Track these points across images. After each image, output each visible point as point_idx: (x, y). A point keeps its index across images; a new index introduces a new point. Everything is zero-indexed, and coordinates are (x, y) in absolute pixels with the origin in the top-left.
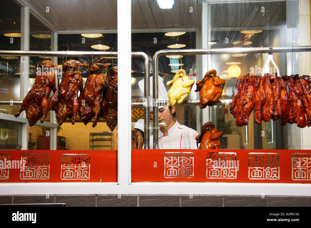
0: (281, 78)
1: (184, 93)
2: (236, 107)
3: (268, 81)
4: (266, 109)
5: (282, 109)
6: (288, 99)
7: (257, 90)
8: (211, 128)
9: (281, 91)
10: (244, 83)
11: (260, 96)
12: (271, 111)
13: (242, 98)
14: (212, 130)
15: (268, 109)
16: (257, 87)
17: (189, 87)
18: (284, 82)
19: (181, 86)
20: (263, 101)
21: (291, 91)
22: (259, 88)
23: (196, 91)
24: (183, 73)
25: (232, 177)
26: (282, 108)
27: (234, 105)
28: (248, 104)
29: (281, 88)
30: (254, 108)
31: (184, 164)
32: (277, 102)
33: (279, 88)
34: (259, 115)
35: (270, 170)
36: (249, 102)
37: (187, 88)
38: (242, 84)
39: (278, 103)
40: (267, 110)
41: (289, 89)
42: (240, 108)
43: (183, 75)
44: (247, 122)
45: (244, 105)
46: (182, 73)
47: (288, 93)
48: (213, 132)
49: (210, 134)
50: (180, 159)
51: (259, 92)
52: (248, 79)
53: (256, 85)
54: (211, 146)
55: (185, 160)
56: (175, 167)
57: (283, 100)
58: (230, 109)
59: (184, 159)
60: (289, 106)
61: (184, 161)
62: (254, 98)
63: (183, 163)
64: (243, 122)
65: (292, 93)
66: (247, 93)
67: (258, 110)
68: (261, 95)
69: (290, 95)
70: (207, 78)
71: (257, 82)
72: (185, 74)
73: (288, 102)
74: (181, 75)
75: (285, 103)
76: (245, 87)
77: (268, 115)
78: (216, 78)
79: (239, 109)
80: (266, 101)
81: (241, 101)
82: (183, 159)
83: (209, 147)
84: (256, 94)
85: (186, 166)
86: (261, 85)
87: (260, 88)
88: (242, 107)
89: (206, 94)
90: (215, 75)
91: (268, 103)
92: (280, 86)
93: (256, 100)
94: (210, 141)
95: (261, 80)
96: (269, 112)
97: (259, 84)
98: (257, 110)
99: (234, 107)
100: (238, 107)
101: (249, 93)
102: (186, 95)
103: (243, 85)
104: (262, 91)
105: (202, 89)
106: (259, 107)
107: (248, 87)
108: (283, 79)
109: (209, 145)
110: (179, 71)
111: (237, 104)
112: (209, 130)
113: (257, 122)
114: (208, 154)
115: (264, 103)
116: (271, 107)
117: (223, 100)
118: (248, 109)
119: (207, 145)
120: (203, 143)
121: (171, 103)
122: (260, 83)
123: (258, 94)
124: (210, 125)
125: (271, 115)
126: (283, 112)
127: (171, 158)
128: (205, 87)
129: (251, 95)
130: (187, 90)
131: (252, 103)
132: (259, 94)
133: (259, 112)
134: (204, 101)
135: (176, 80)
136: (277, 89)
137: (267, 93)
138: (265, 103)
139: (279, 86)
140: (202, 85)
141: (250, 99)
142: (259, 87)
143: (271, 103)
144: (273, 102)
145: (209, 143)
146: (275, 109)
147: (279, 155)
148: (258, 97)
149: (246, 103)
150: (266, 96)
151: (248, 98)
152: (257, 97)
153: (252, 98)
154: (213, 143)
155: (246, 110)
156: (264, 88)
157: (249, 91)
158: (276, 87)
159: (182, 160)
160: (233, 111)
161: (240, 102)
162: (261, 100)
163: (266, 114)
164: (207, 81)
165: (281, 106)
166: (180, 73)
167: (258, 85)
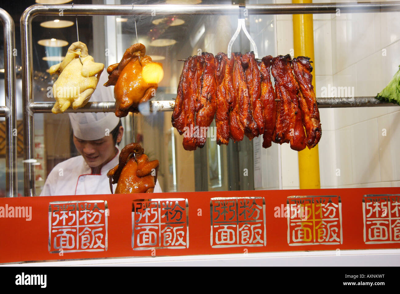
0: (261, 61)
1: (86, 88)
2: (183, 113)
3: (238, 66)
4: (236, 118)
5: (264, 117)
6: (274, 98)
7: (220, 83)
8: (138, 155)
9: (262, 84)
10: (196, 69)
11: (225, 94)
12: (245, 121)
13: (194, 97)
14: (140, 158)
15: (240, 117)
16: (219, 77)
17: (94, 75)
18: (266, 67)
19: (79, 74)
20: (230, 103)
21: (278, 86)
22: (223, 80)
23: (108, 84)
24: (82, 49)
25: (181, 245)
26: (265, 115)
27: (179, 110)
28: (205, 109)
29: (262, 79)
30: (215, 115)
31: (88, 223)
32: (254, 104)
33: (258, 80)
34: (225, 127)
35: (249, 229)
36: (207, 104)
37: (91, 77)
38: (192, 72)
39: (257, 106)
40: (238, 118)
41: (276, 80)
42: (190, 116)
43: (81, 54)
44: (203, 143)
45: (197, 110)
46: (80, 50)
47: (274, 88)
48: (142, 161)
49: (136, 166)
50: (81, 215)
51: (224, 87)
52: (204, 62)
53: (218, 74)
54: (137, 187)
55: (90, 216)
56: (70, 230)
57: (265, 100)
58: (172, 118)
59: (88, 214)
60: (277, 111)
61: (88, 218)
62: (215, 97)
63: (86, 223)
64: (195, 141)
65: (280, 89)
66: (202, 89)
67: (222, 120)
68: (227, 92)
69: (276, 92)
70: (128, 60)
71: (220, 68)
72: (86, 51)
73: (274, 105)
74: (78, 52)
75: (270, 107)
76: (198, 78)
77: (240, 128)
78: (146, 60)
79: (188, 117)
80: (237, 102)
81: (192, 103)
82: (86, 214)
83: (134, 189)
84: (219, 91)
85: (92, 228)
86: (227, 74)
87: (225, 80)
88: (194, 115)
89: (128, 90)
90: (143, 54)
91: (240, 106)
92: (260, 76)
93: (218, 100)
94: (136, 179)
95: (225, 65)
96: (241, 122)
97: (223, 73)
98: (220, 120)
99: (179, 114)
100: (185, 113)
101: (205, 89)
102: (88, 91)
103: (194, 73)
104: (228, 85)
105: (118, 80)
106: (224, 113)
107: (203, 78)
108: (264, 63)
109: (134, 187)
110: (75, 46)
111: (184, 108)
112: (134, 159)
113: (221, 141)
114: (135, 203)
115: (232, 106)
116: (246, 113)
117: (158, 102)
118: (204, 117)
119: (131, 185)
120: (123, 182)
121: (60, 106)
122: (225, 70)
123: (221, 90)
124: (134, 149)
125: (246, 127)
126: (265, 122)
127: (63, 214)
128: (125, 76)
129: (209, 92)
130: (90, 82)
131: (211, 107)
132: (223, 90)
133: (223, 123)
134: (124, 103)
135: (69, 63)
136: (255, 81)
137: (237, 88)
138: (234, 106)
139: (258, 75)
140: (119, 73)
141: (207, 99)
142: (224, 78)
143: (245, 106)
144: (249, 104)
145: (135, 183)
146: (252, 116)
147: (265, 201)
148: (222, 96)
149: (201, 107)
150: (236, 94)
151: (204, 97)
152: (220, 95)
153: (212, 98)
154: (143, 182)
155: (201, 120)
156: (232, 80)
157: (205, 85)
158: (253, 77)
159: (85, 216)
160: (177, 122)
161: (189, 106)
162: (227, 100)
163: (237, 126)
164: (128, 65)
165: (262, 112)
166: (75, 49)
167: (221, 74)
